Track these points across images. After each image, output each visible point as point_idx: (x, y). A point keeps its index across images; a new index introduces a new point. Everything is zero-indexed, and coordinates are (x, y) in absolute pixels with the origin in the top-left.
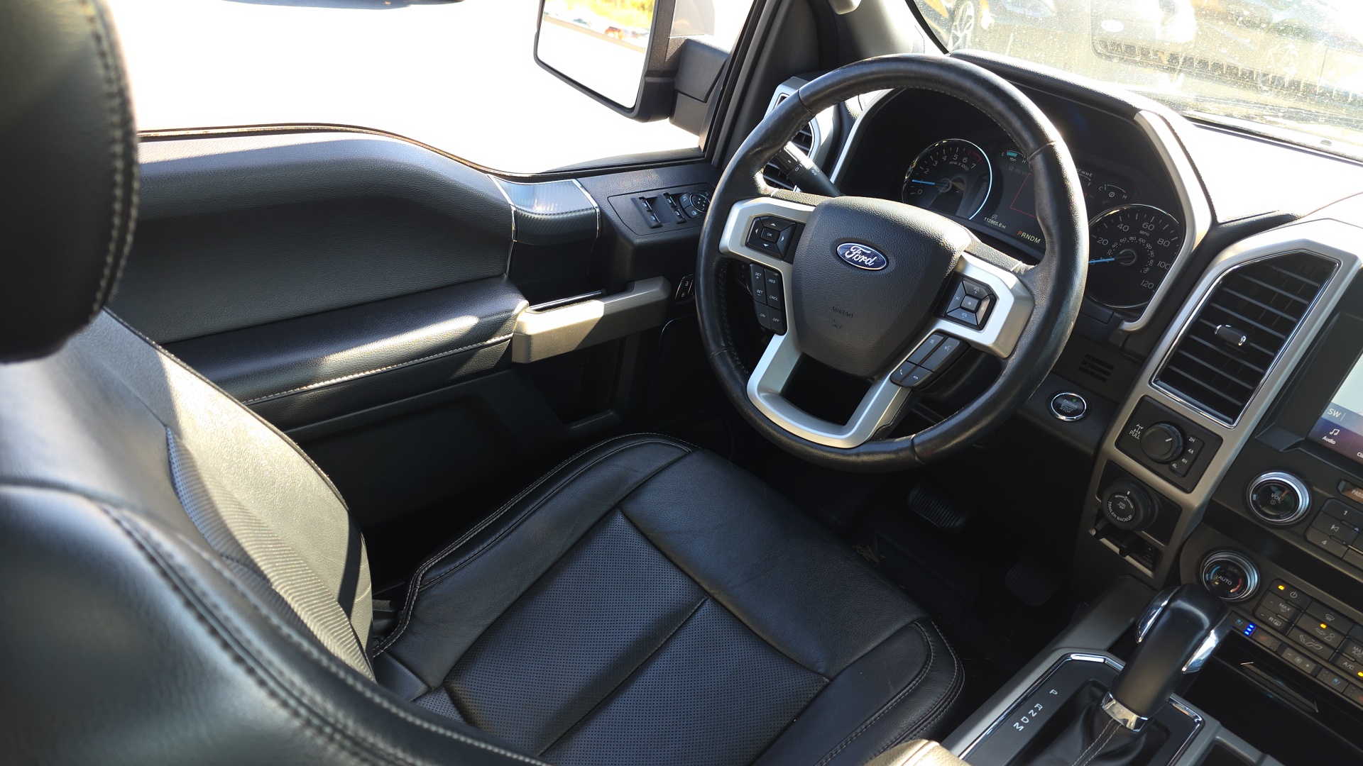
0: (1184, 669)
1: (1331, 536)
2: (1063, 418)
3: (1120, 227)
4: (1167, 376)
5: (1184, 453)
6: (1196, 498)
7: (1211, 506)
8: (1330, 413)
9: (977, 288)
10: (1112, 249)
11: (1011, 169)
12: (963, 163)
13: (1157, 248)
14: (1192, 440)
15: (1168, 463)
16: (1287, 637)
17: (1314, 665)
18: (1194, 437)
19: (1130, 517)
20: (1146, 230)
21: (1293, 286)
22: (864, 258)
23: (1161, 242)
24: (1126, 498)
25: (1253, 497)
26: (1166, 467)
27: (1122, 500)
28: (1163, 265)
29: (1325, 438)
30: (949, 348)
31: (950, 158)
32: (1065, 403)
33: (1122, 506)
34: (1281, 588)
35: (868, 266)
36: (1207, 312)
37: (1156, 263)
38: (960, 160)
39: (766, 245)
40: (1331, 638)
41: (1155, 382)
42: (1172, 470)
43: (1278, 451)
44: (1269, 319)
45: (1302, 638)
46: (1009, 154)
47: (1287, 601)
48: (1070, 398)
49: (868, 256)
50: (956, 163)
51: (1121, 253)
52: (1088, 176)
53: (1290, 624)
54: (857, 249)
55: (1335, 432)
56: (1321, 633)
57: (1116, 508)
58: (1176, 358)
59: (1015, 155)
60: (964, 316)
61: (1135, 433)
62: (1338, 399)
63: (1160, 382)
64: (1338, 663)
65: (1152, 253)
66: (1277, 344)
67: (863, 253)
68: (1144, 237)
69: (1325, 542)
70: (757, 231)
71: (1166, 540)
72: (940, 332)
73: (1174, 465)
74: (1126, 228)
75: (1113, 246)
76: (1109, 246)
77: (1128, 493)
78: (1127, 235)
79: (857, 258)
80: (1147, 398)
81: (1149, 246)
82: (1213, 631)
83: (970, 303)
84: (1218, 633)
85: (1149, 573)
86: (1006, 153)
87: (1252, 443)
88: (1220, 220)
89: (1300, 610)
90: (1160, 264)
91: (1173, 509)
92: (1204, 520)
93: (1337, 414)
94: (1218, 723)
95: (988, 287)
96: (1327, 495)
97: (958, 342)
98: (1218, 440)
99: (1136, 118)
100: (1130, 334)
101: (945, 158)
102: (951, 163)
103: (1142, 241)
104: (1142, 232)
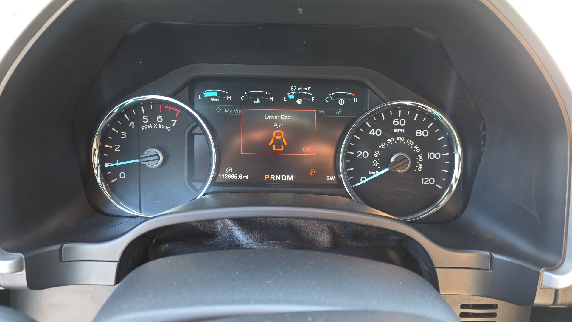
3: (372, 132)
10: (376, 159)
11: (220, 110)
12: (158, 124)
13: (418, 141)
20: (399, 127)
23: (419, 133)
28: (432, 156)
31: (139, 123)
37: (425, 156)
38: (152, 121)
46: (207, 95)
50: (150, 126)
51: (392, 160)
52: (307, 91)
59: (215, 94)
65: (416, 148)
68: (400, 135)
74: (378, 132)
75: (376, 156)
76: (372, 157)
78: (383, 138)
81: (410, 142)
86: (202, 96)
90: (429, 156)
101: (132, 125)
102: (143, 128)
103: (400, 139)
104: (396, 131)
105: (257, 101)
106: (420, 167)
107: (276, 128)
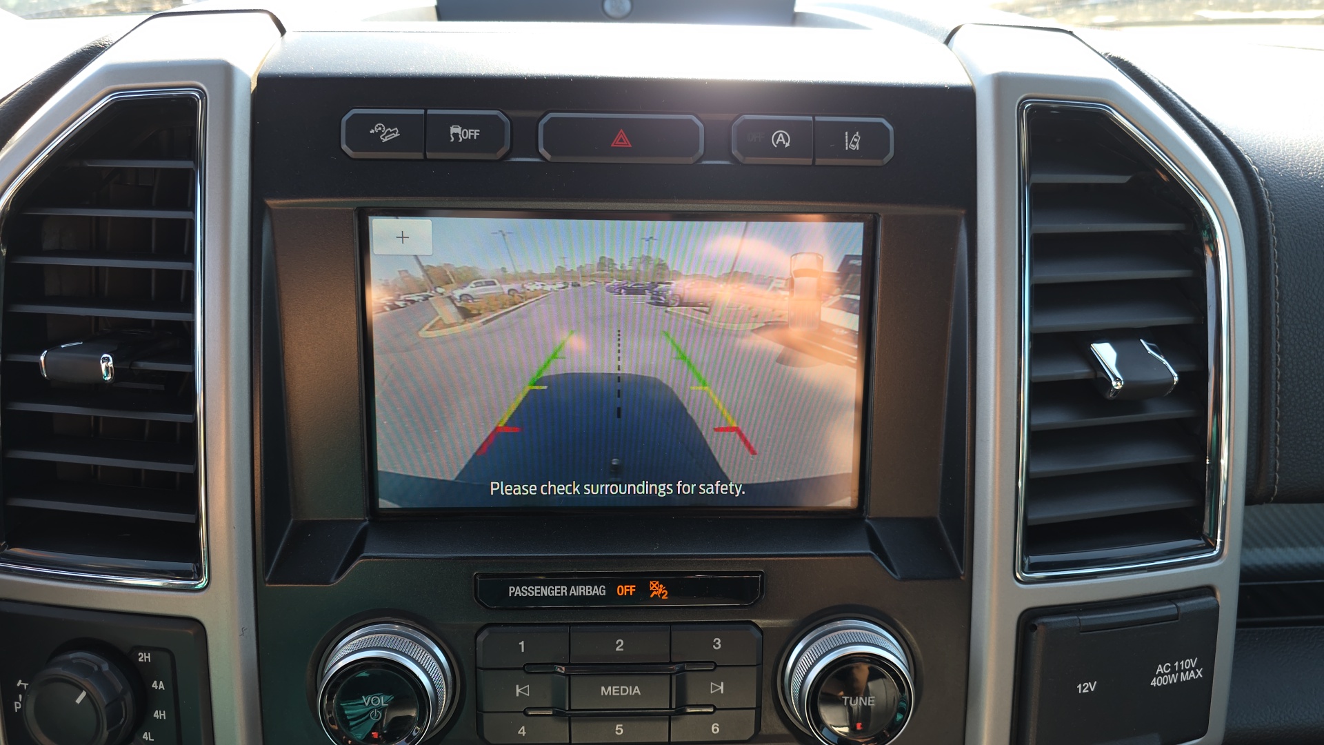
1: (526, 711)
5: (148, 699)
14: (143, 657)
18: (143, 648)
21: (140, 189)
66: (180, 340)
69: (522, 731)
73: (146, 737)
98: (196, 630)
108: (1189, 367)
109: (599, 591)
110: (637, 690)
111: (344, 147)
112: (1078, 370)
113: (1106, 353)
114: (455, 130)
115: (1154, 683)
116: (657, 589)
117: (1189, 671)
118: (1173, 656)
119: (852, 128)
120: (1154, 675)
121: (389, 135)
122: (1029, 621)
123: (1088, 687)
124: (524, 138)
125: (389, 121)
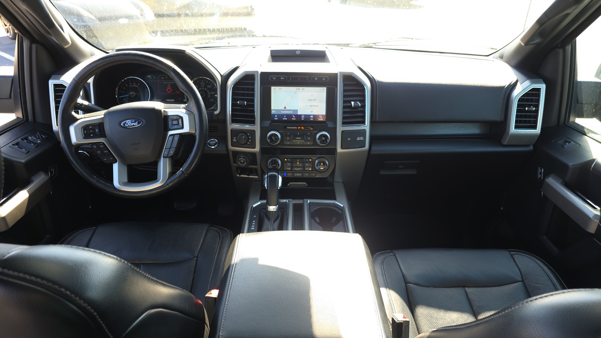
0: (279, 188)
1: (288, 141)
2: (213, 147)
4: (234, 121)
5: (249, 139)
6: (257, 149)
7: (261, 149)
8: (273, 112)
9: (175, 117)
11: (151, 81)
12: (134, 85)
14: (248, 134)
15: (246, 143)
16: (293, 171)
17: (301, 173)
18: (248, 133)
19: (246, 163)
20: (203, 85)
21: (248, 84)
22: (133, 124)
23: (208, 86)
24: (242, 158)
25: (269, 140)
26: (246, 145)
27: (241, 160)
29: (275, 119)
30: (176, 138)
32: (211, 142)
33: (242, 161)
34: (286, 160)
35: (136, 125)
36: (233, 100)
37: (210, 93)
38: (132, 84)
39: (92, 135)
40: (301, 165)
41: (232, 124)
42: (248, 145)
43: (267, 127)
44: (248, 95)
45: (296, 169)
46: (148, 77)
47: (289, 162)
48: (212, 141)
49: (134, 122)
50: (132, 86)
53: (292, 167)
54: (129, 122)
55: (276, 116)
56: (299, 165)
57: (241, 163)
58: (233, 115)
59: (150, 76)
60: (176, 127)
61: (235, 140)
62: (272, 108)
63: (233, 123)
64: (305, 170)
65: (208, 91)
66: (253, 101)
67: (132, 122)
68: (203, 87)
69: (288, 143)
70: (85, 132)
71: (256, 165)
72: (171, 135)
73: (248, 143)
77: (242, 157)
79: (131, 124)
80: (232, 129)
81: (206, 89)
82: (279, 176)
83: (175, 122)
84: (281, 176)
85: (257, 177)
86: (147, 77)
87: (262, 128)
88: (222, 74)
89: (292, 163)
90: (212, 93)
91: (254, 155)
92: (262, 154)
93: (274, 112)
94: (291, 199)
95: (178, 116)
96: (283, 131)
97: (178, 135)
98: (254, 131)
99: (186, 53)
100: (218, 115)
101: (127, 85)
102: (130, 86)
103: (203, 88)
104: (202, 86)
105: (163, 78)
106: (209, 96)
107: (168, 86)
108: (363, 104)
109: (296, 128)
110: (300, 138)
111: (270, 80)
112: (349, 104)
113: (353, 103)
114: (282, 78)
115: (357, 139)
116: (303, 128)
117: (362, 138)
118: (360, 136)
119: (324, 78)
120: (357, 138)
121: (275, 79)
122: (343, 132)
123: (349, 139)
124: (289, 79)
125: (275, 77)
